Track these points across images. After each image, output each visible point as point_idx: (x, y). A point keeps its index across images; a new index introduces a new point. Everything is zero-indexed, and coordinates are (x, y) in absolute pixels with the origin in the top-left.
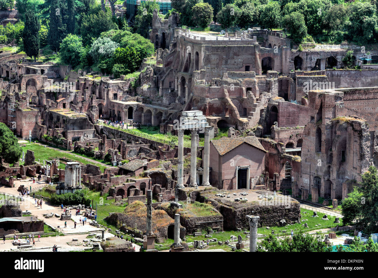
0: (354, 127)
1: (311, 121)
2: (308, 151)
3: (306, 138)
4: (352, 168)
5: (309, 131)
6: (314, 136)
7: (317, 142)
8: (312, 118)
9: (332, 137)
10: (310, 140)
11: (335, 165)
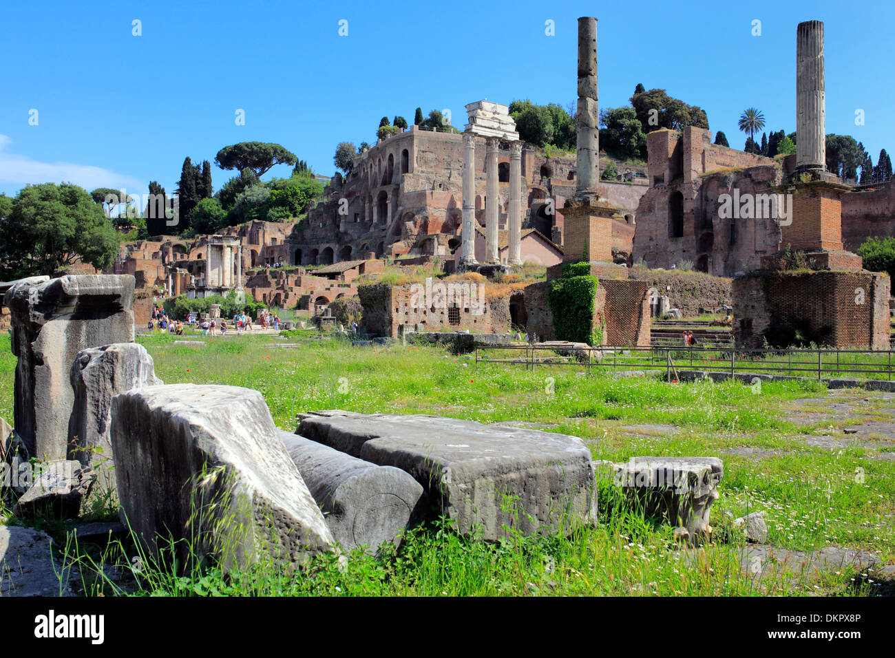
0: (754, 177)
1: (655, 185)
2: (651, 239)
3: (643, 218)
4: (753, 254)
5: (650, 204)
6: (663, 209)
7: (671, 220)
8: (658, 180)
9: (702, 206)
10: (654, 219)
11: (719, 250)
